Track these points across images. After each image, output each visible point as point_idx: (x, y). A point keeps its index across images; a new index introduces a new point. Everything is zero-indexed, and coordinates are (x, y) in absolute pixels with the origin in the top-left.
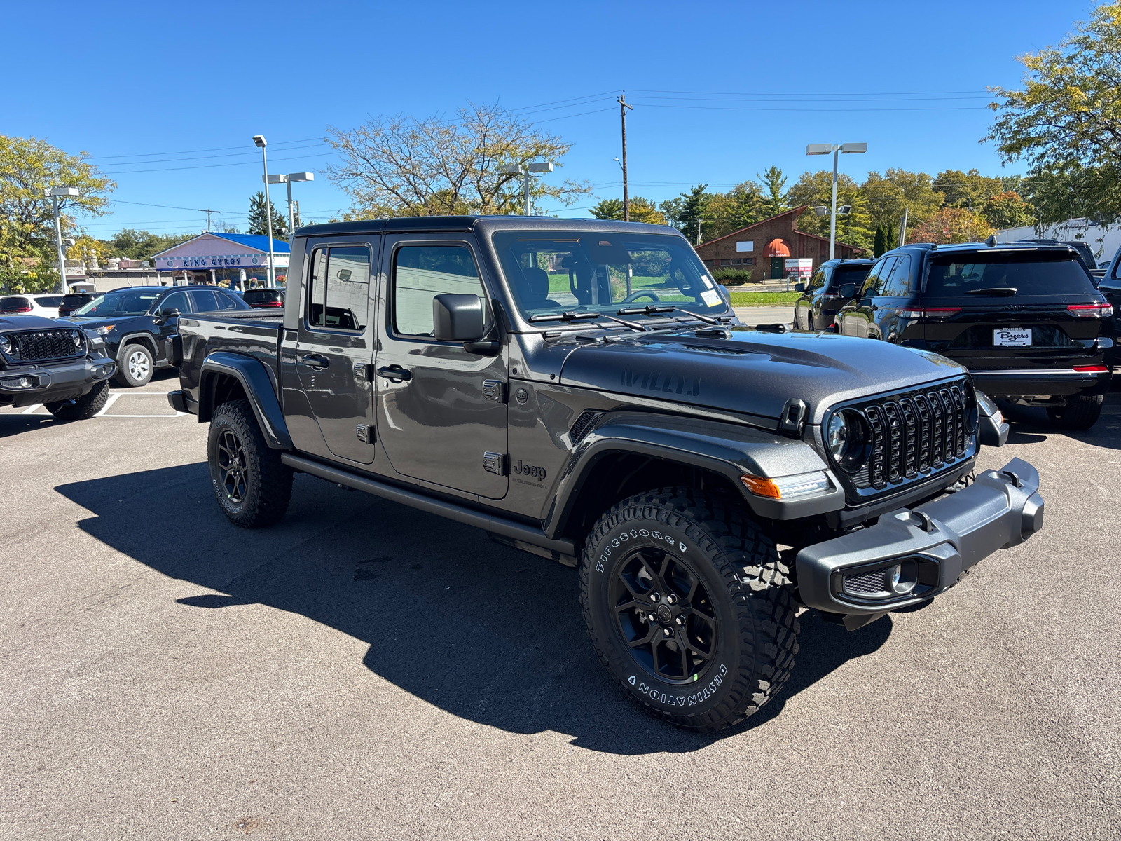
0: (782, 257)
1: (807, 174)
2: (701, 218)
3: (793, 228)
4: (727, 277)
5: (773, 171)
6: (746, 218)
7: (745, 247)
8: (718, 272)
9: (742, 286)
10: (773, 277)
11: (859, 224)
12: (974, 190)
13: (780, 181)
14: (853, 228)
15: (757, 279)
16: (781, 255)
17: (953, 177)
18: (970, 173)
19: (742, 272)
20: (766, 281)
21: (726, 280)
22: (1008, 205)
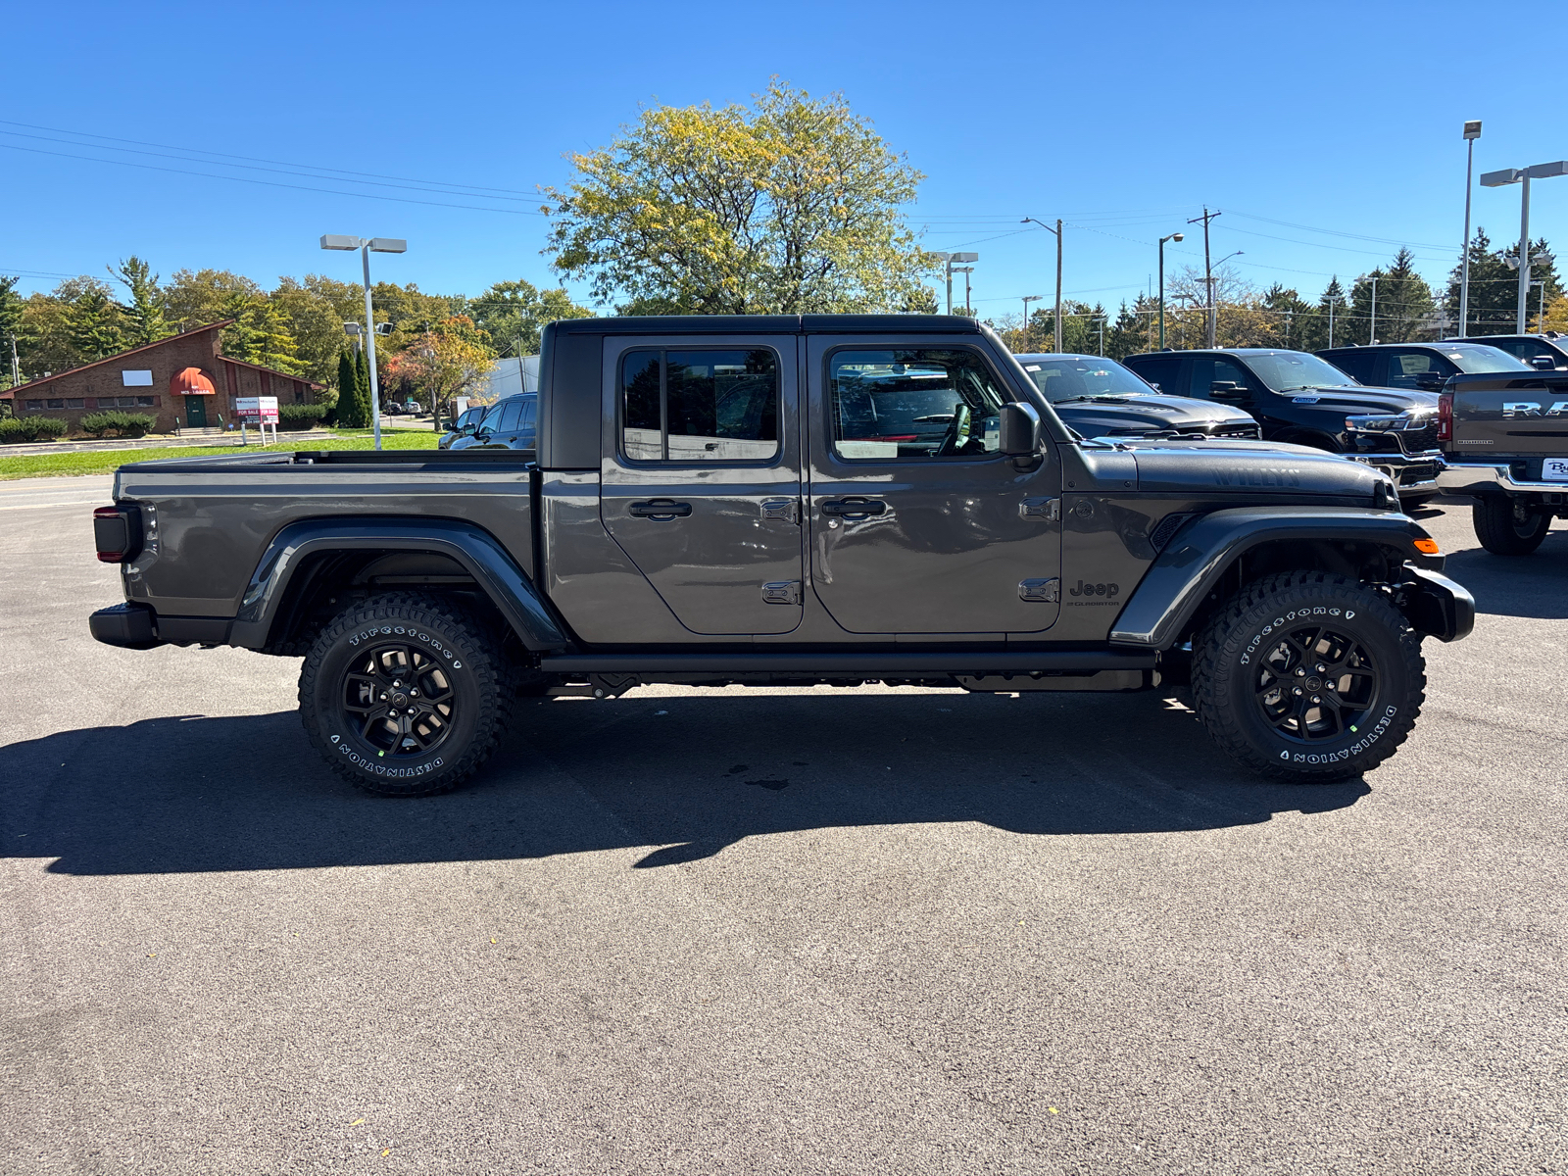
0: (202, 395)
1: (185, 272)
2: (14, 331)
3: (215, 353)
4: (114, 425)
5: (134, 263)
6: (97, 334)
7: (138, 378)
8: (98, 418)
9: (143, 439)
10: (191, 425)
11: (283, 350)
12: (416, 311)
13: (147, 280)
14: (275, 356)
15: (164, 429)
16: (201, 393)
17: (388, 291)
18: (408, 288)
19: (138, 417)
20: (182, 431)
21: (111, 431)
22: (462, 331)
